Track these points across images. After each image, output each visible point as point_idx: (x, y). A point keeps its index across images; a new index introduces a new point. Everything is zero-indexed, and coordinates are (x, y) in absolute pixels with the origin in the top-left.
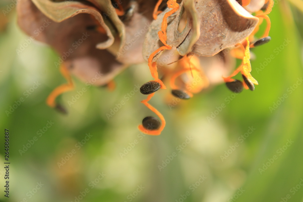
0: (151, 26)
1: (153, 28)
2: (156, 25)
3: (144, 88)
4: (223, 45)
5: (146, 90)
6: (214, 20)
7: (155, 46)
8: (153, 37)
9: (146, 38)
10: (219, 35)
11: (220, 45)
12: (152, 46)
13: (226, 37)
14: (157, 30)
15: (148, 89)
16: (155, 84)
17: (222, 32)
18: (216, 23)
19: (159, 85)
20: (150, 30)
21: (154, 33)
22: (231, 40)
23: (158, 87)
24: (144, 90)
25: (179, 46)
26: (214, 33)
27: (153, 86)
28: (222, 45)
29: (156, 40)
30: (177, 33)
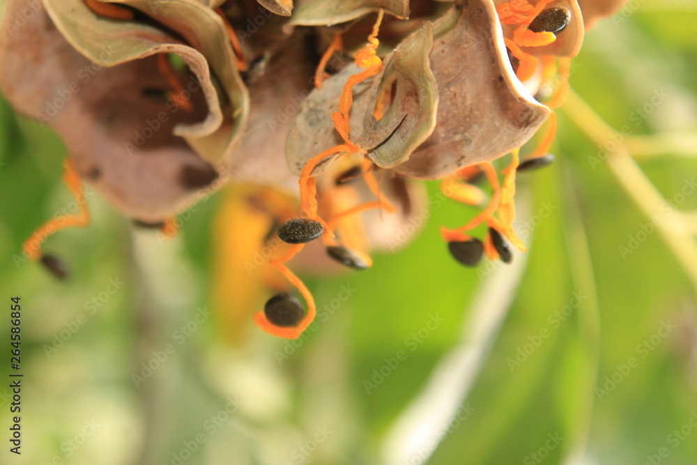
0: (308, 102)
1: (312, 105)
2: (319, 100)
3: (290, 230)
4: (464, 159)
5: (294, 234)
6: (452, 104)
7: (316, 143)
8: (311, 124)
9: (295, 124)
10: (458, 138)
11: (458, 158)
12: (308, 145)
13: (473, 143)
14: (320, 111)
15: (298, 232)
16: (314, 224)
17: (465, 130)
18: (455, 112)
19: (321, 228)
20: (305, 110)
21: (313, 117)
22: (483, 149)
23: (319, 231)
24: (289, 234)
25: (376, 148)
26: (448, 131)
27: (309, 228)
28: (463, 157)
29: (319, 131)
30: (371, 121)
